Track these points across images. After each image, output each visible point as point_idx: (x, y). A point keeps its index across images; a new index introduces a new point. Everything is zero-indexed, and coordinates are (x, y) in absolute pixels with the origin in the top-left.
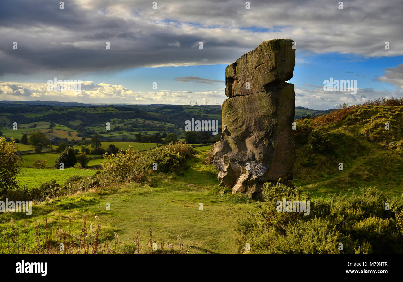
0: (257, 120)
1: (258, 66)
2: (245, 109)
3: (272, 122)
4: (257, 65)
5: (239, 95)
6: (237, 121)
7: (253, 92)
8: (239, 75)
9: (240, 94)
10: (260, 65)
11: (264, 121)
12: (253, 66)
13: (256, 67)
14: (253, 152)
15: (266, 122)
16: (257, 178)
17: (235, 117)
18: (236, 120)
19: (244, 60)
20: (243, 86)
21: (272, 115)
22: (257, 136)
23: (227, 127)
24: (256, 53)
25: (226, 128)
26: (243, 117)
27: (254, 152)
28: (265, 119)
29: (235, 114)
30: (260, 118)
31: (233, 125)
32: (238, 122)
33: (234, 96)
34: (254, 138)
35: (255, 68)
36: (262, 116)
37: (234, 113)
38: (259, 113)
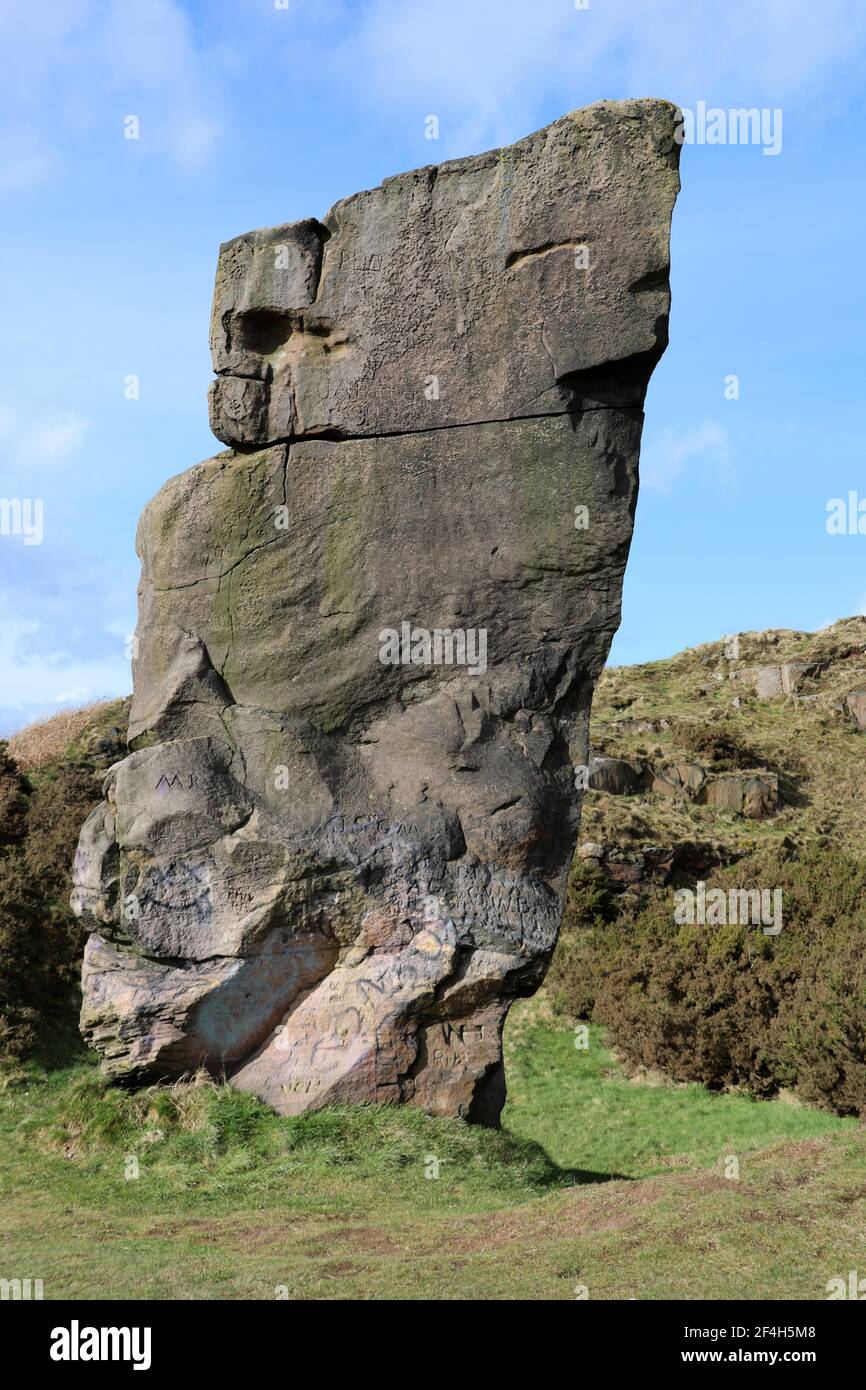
0: (480, 597)
1: (525, 253)
2: (384, 523)
3: (589, 610)
4: (519, 246)
5: (334, 435)
6: (313, 604)
7: (460, 418)
8: (347, 300)
9: (352, 426)
10: (549, 245)
11: (527, 603)
12: (489, 252)
13: (513, 258)
14: (441, 805)
15: (545, 606)
16: (520, 970)
17: (294, 576)
18: (310, 597)
19: (404, 206)
20: (380, 374)
21: (593, 563)
22: (467, 699)
23: (211, 649)
24: (524, 166)
25: (206, 659)
26: (370, 576)
27: (448, 802)
28: (541, 586)
29: (294, 555)
30: (502, 585)
31: (280, 631)
32: (323, 609)
33: (293, 439)
34: (447, 711)
35: (500, 264)
36: (522, 566)
37: (290, 550)
38: (503, 550)
